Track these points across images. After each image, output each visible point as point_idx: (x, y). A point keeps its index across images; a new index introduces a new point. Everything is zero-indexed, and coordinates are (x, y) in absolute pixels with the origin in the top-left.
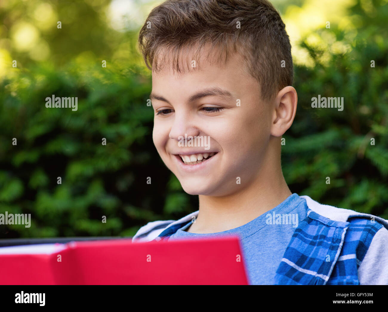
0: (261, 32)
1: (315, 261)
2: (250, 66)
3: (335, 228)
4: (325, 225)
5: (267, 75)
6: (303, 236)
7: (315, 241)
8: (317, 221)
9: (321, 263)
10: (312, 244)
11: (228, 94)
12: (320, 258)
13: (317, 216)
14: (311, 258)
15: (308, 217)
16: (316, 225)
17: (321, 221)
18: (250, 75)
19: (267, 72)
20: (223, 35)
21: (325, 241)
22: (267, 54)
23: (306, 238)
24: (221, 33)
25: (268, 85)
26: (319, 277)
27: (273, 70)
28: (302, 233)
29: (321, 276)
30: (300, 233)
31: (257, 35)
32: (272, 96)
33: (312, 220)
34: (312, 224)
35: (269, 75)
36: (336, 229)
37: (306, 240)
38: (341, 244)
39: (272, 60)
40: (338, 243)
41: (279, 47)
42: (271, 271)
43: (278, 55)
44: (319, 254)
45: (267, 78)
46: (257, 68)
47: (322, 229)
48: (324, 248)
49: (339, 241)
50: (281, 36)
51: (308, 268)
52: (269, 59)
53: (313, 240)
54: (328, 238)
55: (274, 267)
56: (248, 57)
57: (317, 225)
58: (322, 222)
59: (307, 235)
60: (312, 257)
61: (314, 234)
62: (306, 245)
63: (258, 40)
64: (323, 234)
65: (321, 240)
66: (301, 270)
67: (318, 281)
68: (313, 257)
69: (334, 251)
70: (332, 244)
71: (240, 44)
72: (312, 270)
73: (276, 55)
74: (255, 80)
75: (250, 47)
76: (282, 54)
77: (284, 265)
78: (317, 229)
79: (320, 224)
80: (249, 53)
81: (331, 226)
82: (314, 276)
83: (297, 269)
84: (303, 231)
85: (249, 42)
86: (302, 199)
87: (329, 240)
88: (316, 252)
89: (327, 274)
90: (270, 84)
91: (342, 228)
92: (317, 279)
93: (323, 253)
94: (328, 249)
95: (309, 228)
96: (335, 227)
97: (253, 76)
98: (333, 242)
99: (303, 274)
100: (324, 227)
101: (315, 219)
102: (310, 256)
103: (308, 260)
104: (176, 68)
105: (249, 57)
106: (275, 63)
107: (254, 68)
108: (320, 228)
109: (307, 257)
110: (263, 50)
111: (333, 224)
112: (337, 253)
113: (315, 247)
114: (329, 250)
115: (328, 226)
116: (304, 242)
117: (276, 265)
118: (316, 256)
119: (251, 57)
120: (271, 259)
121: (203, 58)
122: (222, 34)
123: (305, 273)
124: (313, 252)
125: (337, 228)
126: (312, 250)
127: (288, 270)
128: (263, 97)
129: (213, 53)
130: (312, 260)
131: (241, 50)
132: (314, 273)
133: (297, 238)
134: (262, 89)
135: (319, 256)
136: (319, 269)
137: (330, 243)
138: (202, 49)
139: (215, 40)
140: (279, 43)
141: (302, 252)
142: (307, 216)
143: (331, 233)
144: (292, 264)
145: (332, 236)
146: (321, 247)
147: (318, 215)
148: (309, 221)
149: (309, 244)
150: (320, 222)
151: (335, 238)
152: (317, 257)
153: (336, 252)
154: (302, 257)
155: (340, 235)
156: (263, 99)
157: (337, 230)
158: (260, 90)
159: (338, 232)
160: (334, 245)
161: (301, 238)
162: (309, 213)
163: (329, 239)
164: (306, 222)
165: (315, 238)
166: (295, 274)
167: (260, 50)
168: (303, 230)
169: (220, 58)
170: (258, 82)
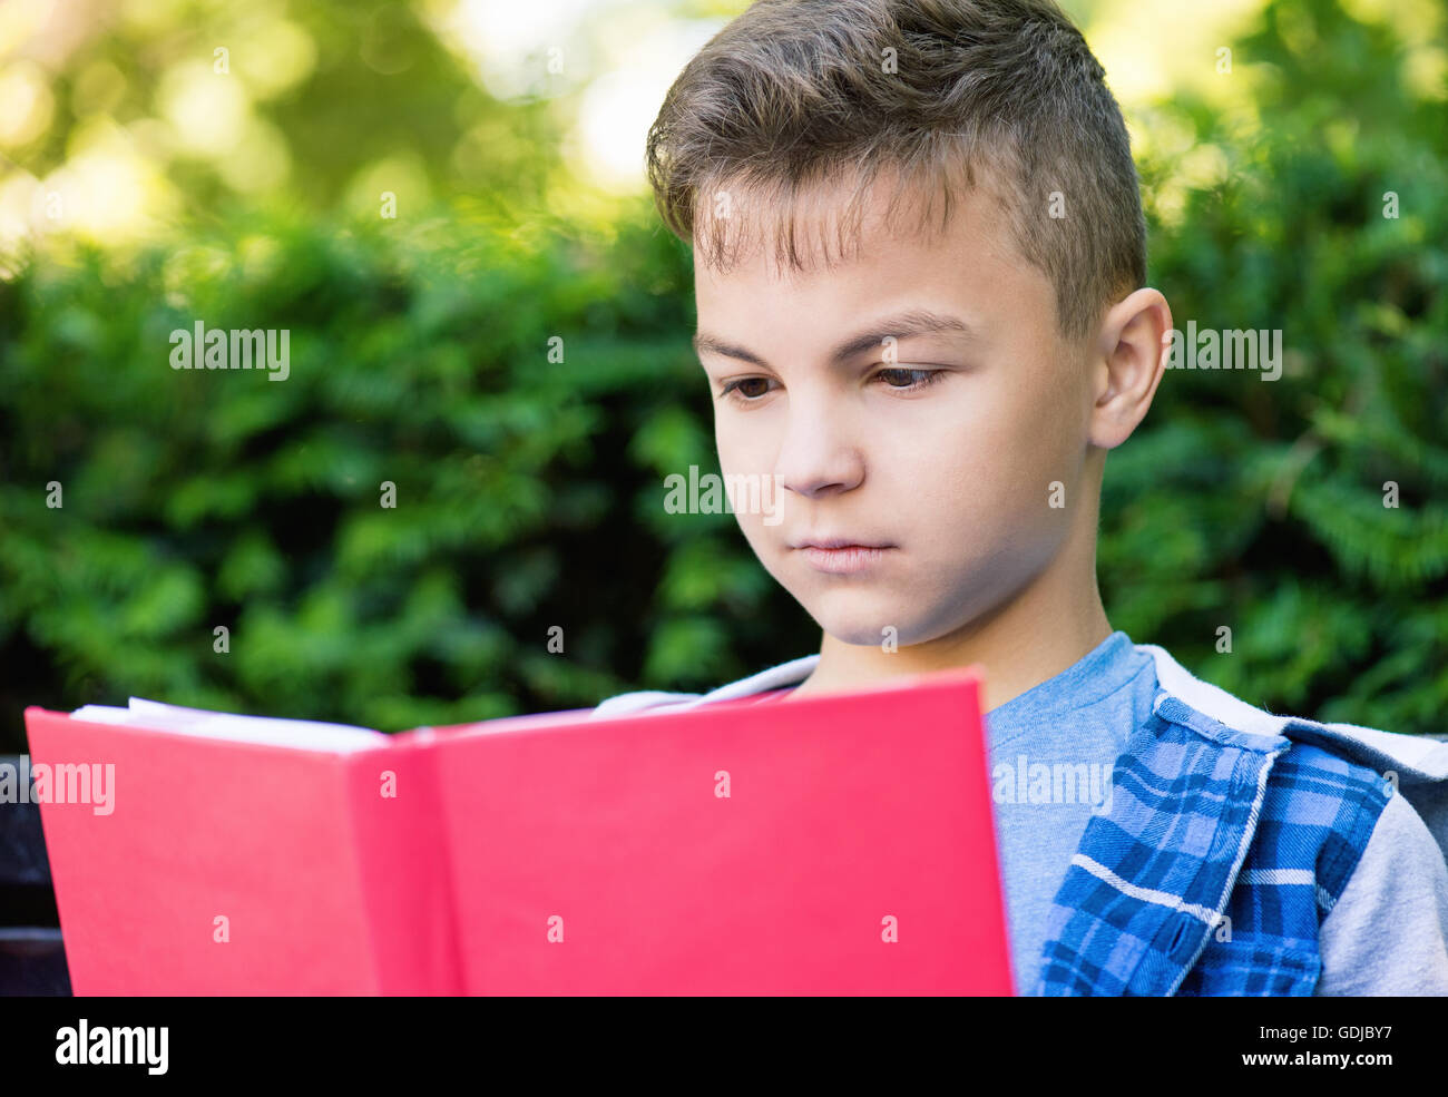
0: (1042, 111)
1: (1177, 861)
2: (1020, 229)
3: (1238, 751)
4: (1205, 740)
5: (1073, 253)
6: (1139, 780)
7: (1175, 797)
8: (1185, 727)
9: (1194, 866)
10: (1169, 807)
11: (957, 326)
12: (1191, 852)
13: (1186, 711)
14: (1164, 853)
15: (1157, 714)
16: (1182, 741)
17: (1195, 728)
18: (1023, 258)
19: (1073, 243)
20: (931, 139)
21: (1206, 794)
22: (1068, 180)
23: (1148, 788)
24: (924, 135)
25: (1078, 284)
26: (1188, 913)
27: (1090, 235)
28: (1135, 770)
29: (1194, 909)
30: (1129, 771)
31: (1033, 125)
32: (1091, 323)
33: (1170, 723)
34: (1167, 740)
35: (1079, 251)
36: (1243, 753)
37: (1148, 793)
38: (1257, 804)
39: (1085, 200)
40: (1245, 801)
41: (1101, 152)
42: (1038, 888)
43: (1100, 181)
44: (1187, 839)
45: (1074, 265)
46: (1043, 231)
47: (1198, 756)
48: (1204, 817)
49: (1248, 792)
50: (1101, 112)
51: (1153, 884)
52: (1074, 197)
53: (1171, 795)
54: (1214, 782)
55: (1049, 879)
56: (1010, 202)
57: (1184, 743)
58: (1199, 731)
59: (1150, 778)
60: (1167, 850)
61: (1174, 776)
62: (1150, 812)
63: (1036, 139)
64: (1200, 772)
65: (1192, 793)
66: (1130, 890)
67: (1186, 927)
68: (1171, 849)
69: (1233, 828)
70: (1229, 802)
71: (984, 161)
72: (1165, 891)
73: (1094, 181)
74: (1040, 272)
75: (1013, 165)
76: (1113, 175)
77: (1080, 874)
78: (1182, 757)
79: (1191, 739)
80: (1014, 187)
81: (1227, 746)
82: (1174, 909)
83: (1118, 887)
84: (1140, 764)
85: (1009, 148)
86: (1141, 654)
87: (1220, 789)
88: (1180, 833)
89: (1214, 906)
90: (1084, 281)
91: (1263, 753)
92: (1183, 919)
93: (1200, 835)
94: (1217, 819)
95: (1158, 754)
96: (1240, 747)
97: (1030, 258)
98: (1231, 796)
99: (1140, 904)
100: (1205, 747)
101: (1176, 721)
102: (1161, 847)
103: (1154, 859)
104: (787, 257)
105: (1014, 199)
106: (1095, 208)
107: (1033, 232)
108: (1192, 751)
109: (1152, 850)
110: (1054, 169)
111: (1233, 738)
112: (1246, 832)
113: (1178, 816)
114: (1219, 825)
115: (1216, 745)
116: (1143, 800)
117: (1054, 872)
118: (1179, 845)
119: (1022, 198)
120: (1041, 849)
121: (873, 218)
122: (928, 135)
123: (1146, 899)
124: (1170, 833)
125: (1247, 750)
126: (1168, 825)
127: (1089, 890)
128: (1063, 326)
129: (905, 202)
130: (1167, 858)
131: (987, 178)
132: (1172, 901)
133: (1122, 788)
134: (1061, 300)
135: (1189, 844)
136: (1189, 888)
137: (1221, 798)
138: (869, 193)
139: (909, 157)
140: (1100, 139)
141: (1136, 836)
142: (1154, 711)
143: (1224, 768)
144: (1103, 873)
145: (1227, 777)
146: (1194, 814)
147: (1188, 708)
148: (1158, 729)
149: (1159, 809)
150: (1191, 731)
151: (1238, 782)
152: (1183, 849)
153: (1242, 831)
154: (1134, 849)
155: (1253, 773)
156: (1065, 333)
157: (1244, 756)
158: (1055, 306)
159: (1246, 765)
160: (1236, 805)
161: (1135, 789)
162: (1158, 703)
163: (1219, 787)
164: (1148, 733)
165: (1178, 785)
166: (1115, 903)
167: (1045, 171)
168: (1140, 760)
169: (927, 215)
170: (1049, 278)
